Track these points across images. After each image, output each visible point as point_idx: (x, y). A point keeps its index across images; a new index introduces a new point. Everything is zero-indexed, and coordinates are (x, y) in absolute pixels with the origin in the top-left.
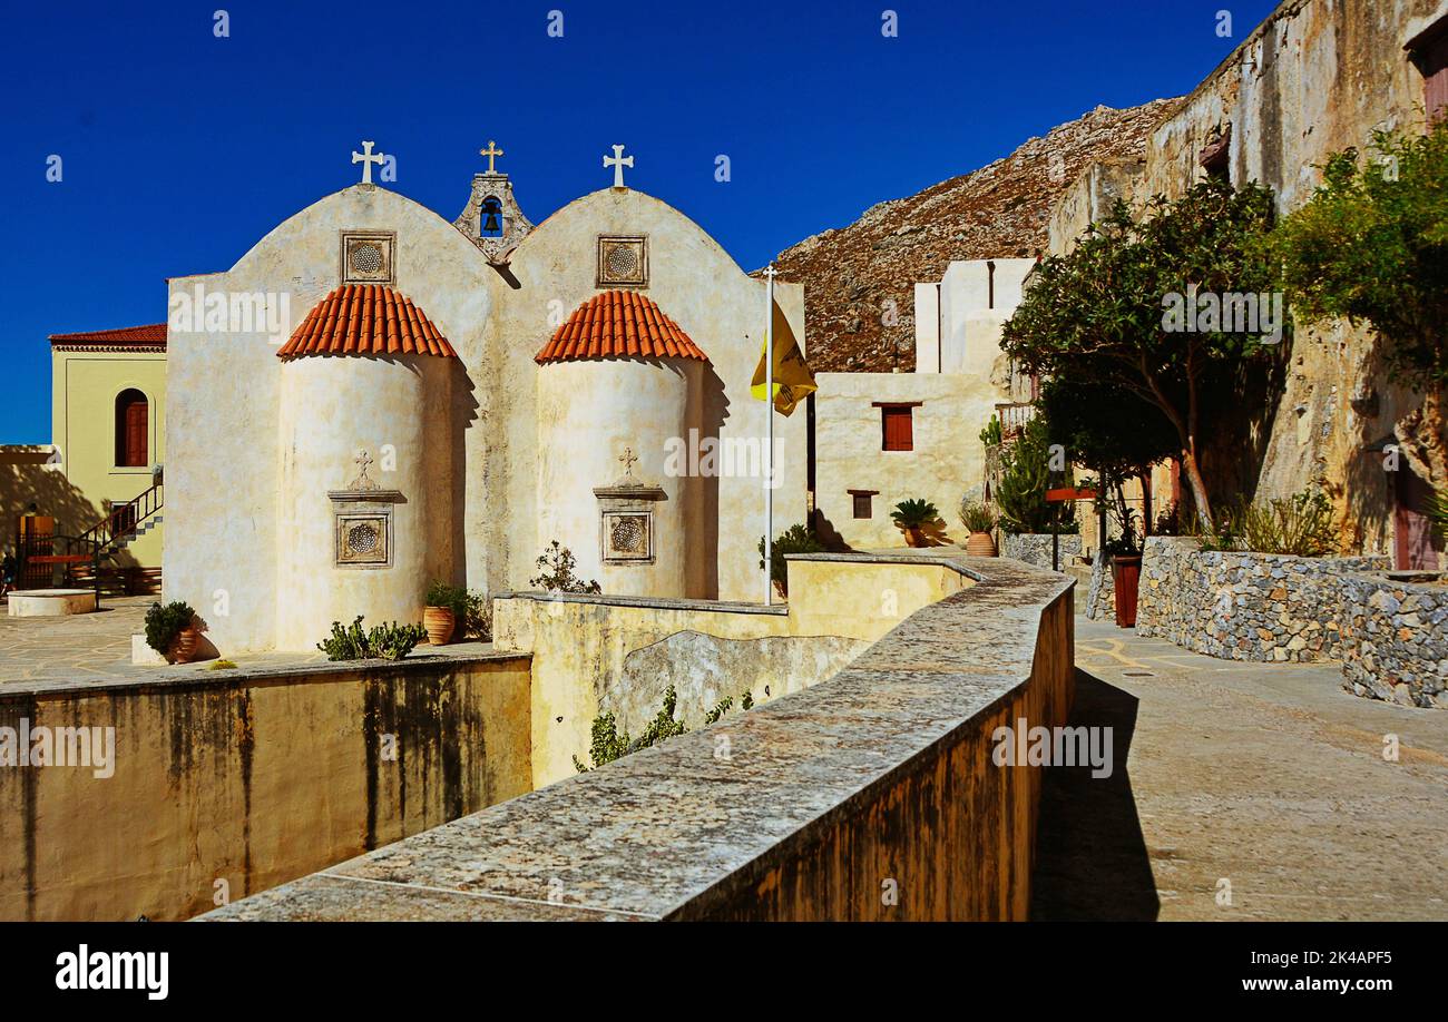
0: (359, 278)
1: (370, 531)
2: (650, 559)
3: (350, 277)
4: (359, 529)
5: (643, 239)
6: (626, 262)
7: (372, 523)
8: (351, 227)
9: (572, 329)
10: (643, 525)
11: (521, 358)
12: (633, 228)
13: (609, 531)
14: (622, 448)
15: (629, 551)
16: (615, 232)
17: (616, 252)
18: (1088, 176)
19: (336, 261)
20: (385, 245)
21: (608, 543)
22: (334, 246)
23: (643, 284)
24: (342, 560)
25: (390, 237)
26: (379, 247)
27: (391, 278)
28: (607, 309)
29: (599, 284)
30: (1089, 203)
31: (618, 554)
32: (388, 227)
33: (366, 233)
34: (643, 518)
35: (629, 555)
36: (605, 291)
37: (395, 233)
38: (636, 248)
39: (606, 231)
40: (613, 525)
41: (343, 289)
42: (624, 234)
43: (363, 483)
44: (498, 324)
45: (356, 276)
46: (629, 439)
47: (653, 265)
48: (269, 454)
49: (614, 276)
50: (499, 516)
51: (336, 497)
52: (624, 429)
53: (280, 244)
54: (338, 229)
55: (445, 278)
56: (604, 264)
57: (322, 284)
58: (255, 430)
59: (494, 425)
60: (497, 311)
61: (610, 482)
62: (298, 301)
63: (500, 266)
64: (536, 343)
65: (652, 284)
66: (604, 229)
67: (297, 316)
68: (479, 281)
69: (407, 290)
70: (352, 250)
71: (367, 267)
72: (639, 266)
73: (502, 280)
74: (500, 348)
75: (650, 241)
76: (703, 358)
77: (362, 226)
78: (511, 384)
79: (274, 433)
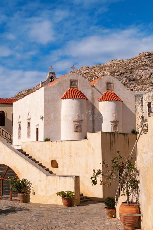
4: (77, 126)
5: (113, 83)
6: (111, 86)
7: (79, 125)
8: (71, 79)
11: (96, 101)
12: (111, 81)
13: (112, 127)
14: (114, 115)
16: (109, 82)
17: (109, 85)
19: (69, 84)
21: (112, 129)
22: (69, 82)
23: (113, 90)
24: (75, 131)
25: (77, 81)
26: (75, 82)
27: (77, 88)
29: (107, 90)
32: (77, 79)
33: (73, 80)
34: (117, 126)
36: (108, 91)
38: (112, 85)
41: (71, 89)
42: (110, 82)
44: (93, 95)
45: (72, 87)
46: (115, 113)
47: (114, 87)
48: (60, 114)
49: (109, 89)
50: (94, 125)
51: (74, 121)
52: (114, 112)
53: (61, 81)
54: (69, 79)
55: (85, 88)
56: (107, 87)
57: (67, 88)
58: (57, 111)
59: (93, 111)
60: (93, 93)
61: (112, 120)
62: (64, 90)
63: (93, 86)
64: (98, 98)
65: (114, 90)
66: (107, 81)
67: (64, 92)
68: (90, 88)
69: (80, 89)
70: (72, 83)
71: (74, 85)
72: (112, 87)
73: (94, 88)
74: (93, 99)
75: (114, 83)
76: (122, 102)
77: (73, 79)
78: (95, 105)
79: (61, 111)
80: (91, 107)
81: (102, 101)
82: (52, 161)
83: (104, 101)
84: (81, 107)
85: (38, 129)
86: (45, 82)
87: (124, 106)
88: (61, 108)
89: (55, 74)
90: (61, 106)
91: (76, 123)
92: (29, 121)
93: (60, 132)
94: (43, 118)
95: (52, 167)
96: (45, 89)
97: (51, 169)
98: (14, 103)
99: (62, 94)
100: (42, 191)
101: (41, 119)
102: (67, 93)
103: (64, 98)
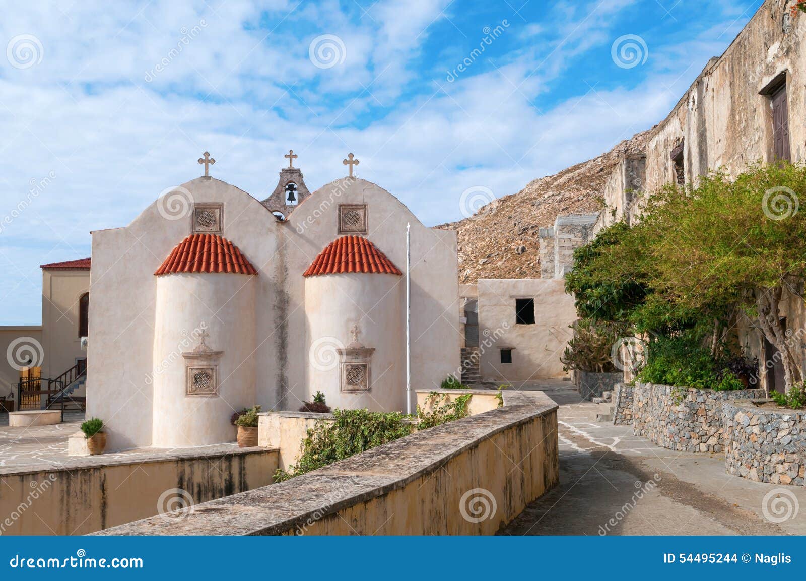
0: (201, 229)
1: (207, 375)
2: (369, 390)
3: (197, 229)
4: (200, 374)
5: (365, 206)
6: (356, 219)
7: (207, 371)
8: (197, 201)
9: (324, 257)
10: (365, 370)
11: (295, 275)
12: (359, 200)
13: (345, 374)
14: (352, 326)
15: (356, 385)
16: (349, 202)
17: (348, 213)
18: (621, 165)
19: (189, 220)
20: (217, 211)
21: (344, 380)
23: (364, 231)
24: (190, 393)
25: (220, 207)
26: (213, 213)
27: (221, 230)
28: (344, 246)
29: (340, 232)
30: (622, 181)
31: (350, 387)
32: (218, 200)
33: (205, 204)
34: (365, 366)
35: (356, 387)
36: (343, 236)
37: (223, 204)
38: (361, 213)
39: (344, 202)
40: (347, 370)
41: (192, 237)
42: (354, 203)
43: (202, 347)
44: (282, 255)
46: (357, 320)
47: (370, 221)
48: (149, 331)
49: (349, 227)
50: (283, 366)
51: (187, 357)
52: (353, 315)
55: (251, 229)
56: (342, 221)
57: (182, 233)
58: (141, 317)
59: (279, 313)
60: (281, 248)
61: (345, 346)
62: (167, 242)
63: (282, 222)
64: (302, 267)
65: (370, 231)
66: (342, 201)
67: (167, 252)
68: (271, 231)
69: (231, 236)
70: (198, 214)
71: (207, 224)
72: (363, 221)
73: (285, 229)
74: (283, 269)
75: (369, 207)
76: (400, 273)
77: (204, 200)
78: (289, 289)
79: (152, 318)
80: (272, 299)
81: (317, 274)
84: (217, 302)
88: (152, 309)
89: (301, 176)
90: (154, 300)
96: (96, 245)
99: (159, 256)
102: (180, 250)
103: (162, 272)
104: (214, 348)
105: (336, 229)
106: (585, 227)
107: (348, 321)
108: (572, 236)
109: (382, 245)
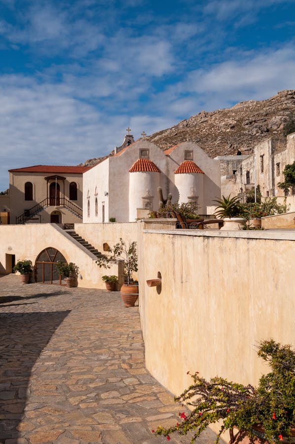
4: (147, 204)
5: (192, 151)
6: (190, 155)
7: (149, 203)
8: (141, 148)
11: (171, 173)
12: (191, 149)
14: (192, 190)
16: (188, 150)
17: (188, 153)
18: (269, 141)
19: (139, 154)
22: (138, 152)
23: (192, 160)
25: (148, 150)
26: (146, 152)
27: (149, 157)
29: (185, 159)
32: (148, 148)
33: (144, 149)
36: (186, 161)
38: (191, 153)
43: (148, 195)
44: (168, 167)
45: (143, 157)
46: (193, 188)
47: (194, 156)
48: (127, 190)
49: (187, 158)
51: (143, 198)
52: (192, 186)
53: (129, 150)
54: (139, 148)
55: (158, 157)
56: (186, 155)
57: (136, 158)
58: (125, 185)
59: (167, 185)
60: (167, 164)
61: (190, 196)
62: (132, 161)
63: (167, 156)
64: (174, 170)
65: (194, 160)
66: (186, 149)
67: (132, 164)
68: (164, 158)
69: (152, 160)
70: (142, 152)
71: (144, 155)
72: (192, 156)
73: (169, 158)
74: (168, 171)
75: (194, 152)
76: (204, 173)
77: (144, 147)
78: (170, 178)
79: (128, 186)
80: (165, 181)
81: (178, 173)
82: (104, 244)
83: (180, 173)
84: (152, 181)
85: (104, 206)
86: (121, 147)
87: (206, 178)
88: (128, 183)
89: (133, 138)
90: (129, 180)
91: (146, 200)
92: (96, 197)
93: (128, 210)
94: (107, 194)
95: (104, 250)
96: (110, 161)
97: (103, 253)
98: (84, 174)
99: (130, 166)
100: (89, 275)
101: (106, 195)
102: (136, 165)
103: (132, 171)
104: (151, 195)
105: (184, 159)
106: (228, 161)
107: (191, 188)
108: (223, 164)
109: (198, 164)
